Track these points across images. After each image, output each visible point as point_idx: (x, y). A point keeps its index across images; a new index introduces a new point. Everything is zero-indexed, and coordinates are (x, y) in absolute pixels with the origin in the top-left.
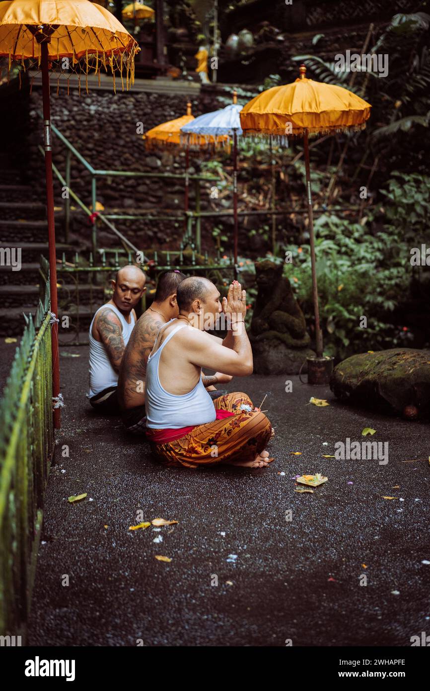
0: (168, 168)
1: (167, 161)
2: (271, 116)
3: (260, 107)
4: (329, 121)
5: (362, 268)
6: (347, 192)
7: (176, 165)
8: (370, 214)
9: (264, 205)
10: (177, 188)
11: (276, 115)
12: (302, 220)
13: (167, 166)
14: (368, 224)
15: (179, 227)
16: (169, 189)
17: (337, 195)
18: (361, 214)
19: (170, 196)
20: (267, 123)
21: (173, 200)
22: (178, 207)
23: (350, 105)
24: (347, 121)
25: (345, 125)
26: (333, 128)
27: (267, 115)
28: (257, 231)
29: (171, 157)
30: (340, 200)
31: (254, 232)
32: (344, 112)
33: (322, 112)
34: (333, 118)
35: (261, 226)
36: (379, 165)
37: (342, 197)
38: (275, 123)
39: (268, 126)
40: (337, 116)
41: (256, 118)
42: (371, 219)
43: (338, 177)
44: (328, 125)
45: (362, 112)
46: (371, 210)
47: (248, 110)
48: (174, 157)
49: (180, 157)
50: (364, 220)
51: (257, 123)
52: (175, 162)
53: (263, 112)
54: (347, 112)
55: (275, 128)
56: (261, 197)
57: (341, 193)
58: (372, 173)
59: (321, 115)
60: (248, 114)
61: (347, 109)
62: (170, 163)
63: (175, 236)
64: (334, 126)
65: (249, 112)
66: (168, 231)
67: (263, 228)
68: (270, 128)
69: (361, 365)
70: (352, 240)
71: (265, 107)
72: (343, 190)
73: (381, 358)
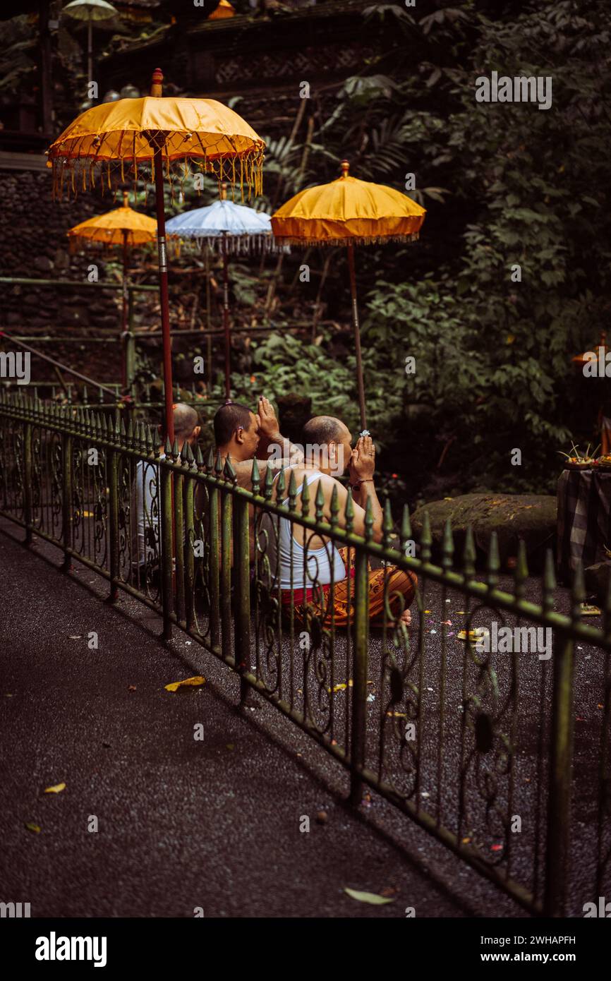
0: (63, 272)
1: (62, 262)
2: (319, 223)
3: (303, 210)
4: (388, 230)
5: (337, 401)
6: (288, 304)
7: (74, 268)
8: (325, 332)
9: (188, 321)
10: (76, 298)
11: (326, 221)
12: (241, 339)
13: (63, 269)
14: (324, 344)
15: (86, 350)
16: (66, 300)
17: (276, 308)
18: (314, 332)
19: (67, 308)
20: (313, 229)
21: (73, 314)
22: (79, 324)
23: (408, 210)
24: (405, 230)
25: (403, 234)
26: (391, 236)
27: (314, 221)
28: (186, 355)
29: (67, 256)
30: (282, 314)
31: (182, 356)
32: (403, 219)
33: (381, 219)
34: (392, 225)
35: (190, 348)
36: (330, 270)
37: (282, 309)
38: (324, 231)
39: (315, 234)
40: (397, 222)
41: (300, 224)
42: (328, 338)
43: (278, 283)
44: (385, 234)
45: (419, 217)
46: (326, 327)
47: (289, 213)
48: (71, 257)
49: (79, 257)
50: (319, 340)
51: (301, 230)
52: (72, 264)
53: (307, 218)
54: (407, 218)
55: (323, 236)
56: (181, 310)
57: (280, 305)
58: (323, 280)
59: (379, 222)
60: (288, 219)
61: (407, 216)
62: (66, 264)
63: (81, 363)
64: (392, 236)
65: (291, 216)
66: (72, 355)
67: (193, 351)
68: (318, 236)
69: (443, 514)
70: (316, 366)
71: (311, 212)
72: (282, 301)
73: (466, 505)
